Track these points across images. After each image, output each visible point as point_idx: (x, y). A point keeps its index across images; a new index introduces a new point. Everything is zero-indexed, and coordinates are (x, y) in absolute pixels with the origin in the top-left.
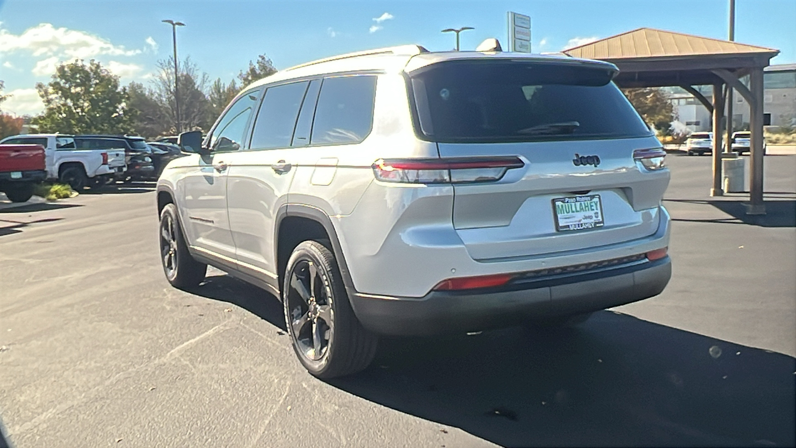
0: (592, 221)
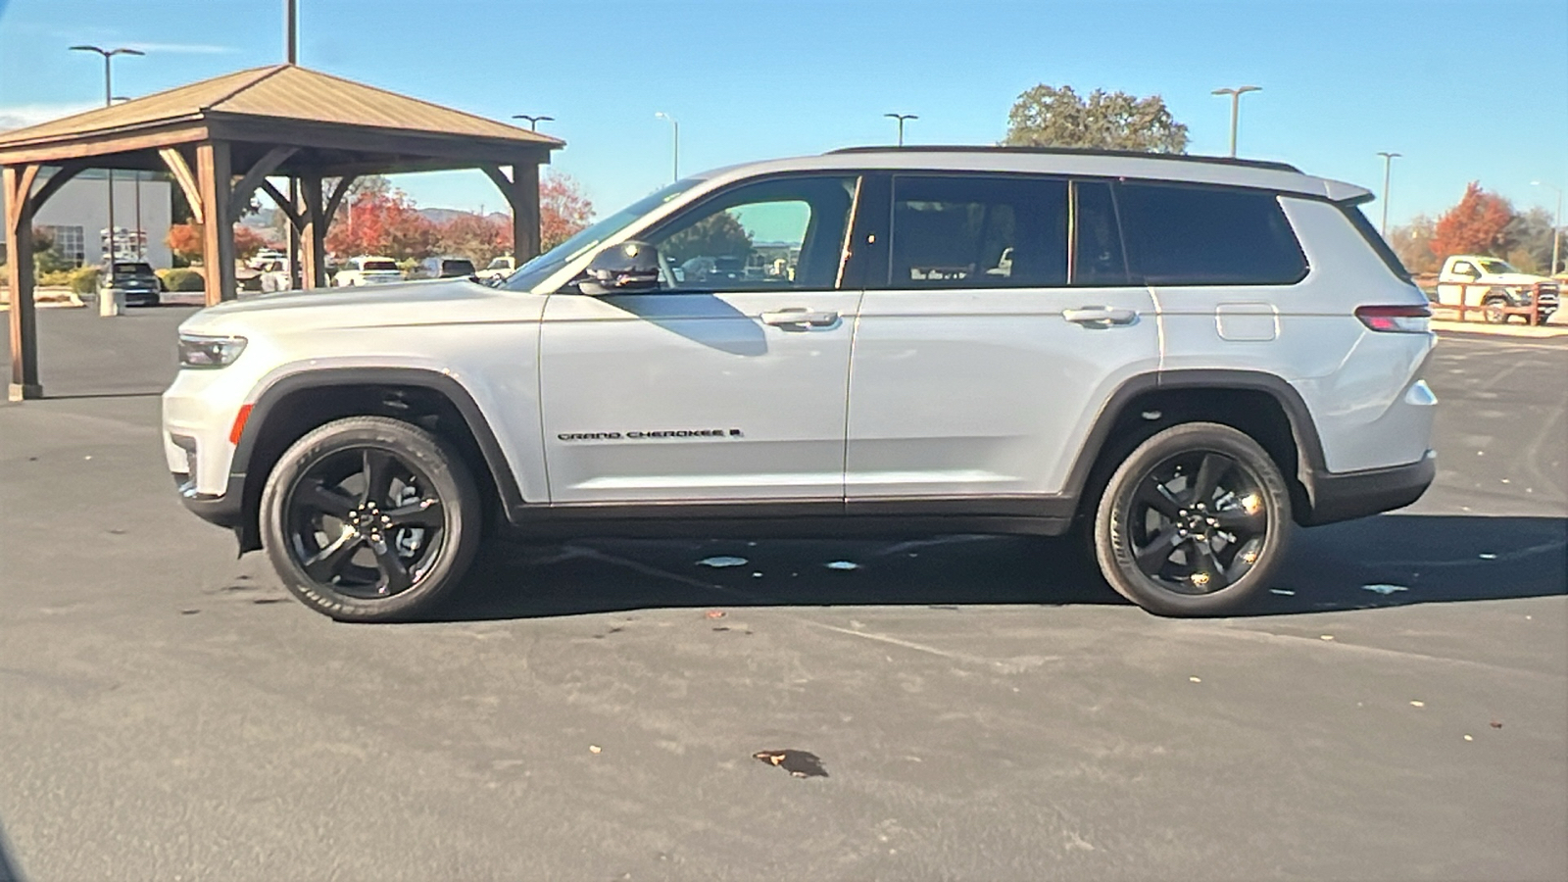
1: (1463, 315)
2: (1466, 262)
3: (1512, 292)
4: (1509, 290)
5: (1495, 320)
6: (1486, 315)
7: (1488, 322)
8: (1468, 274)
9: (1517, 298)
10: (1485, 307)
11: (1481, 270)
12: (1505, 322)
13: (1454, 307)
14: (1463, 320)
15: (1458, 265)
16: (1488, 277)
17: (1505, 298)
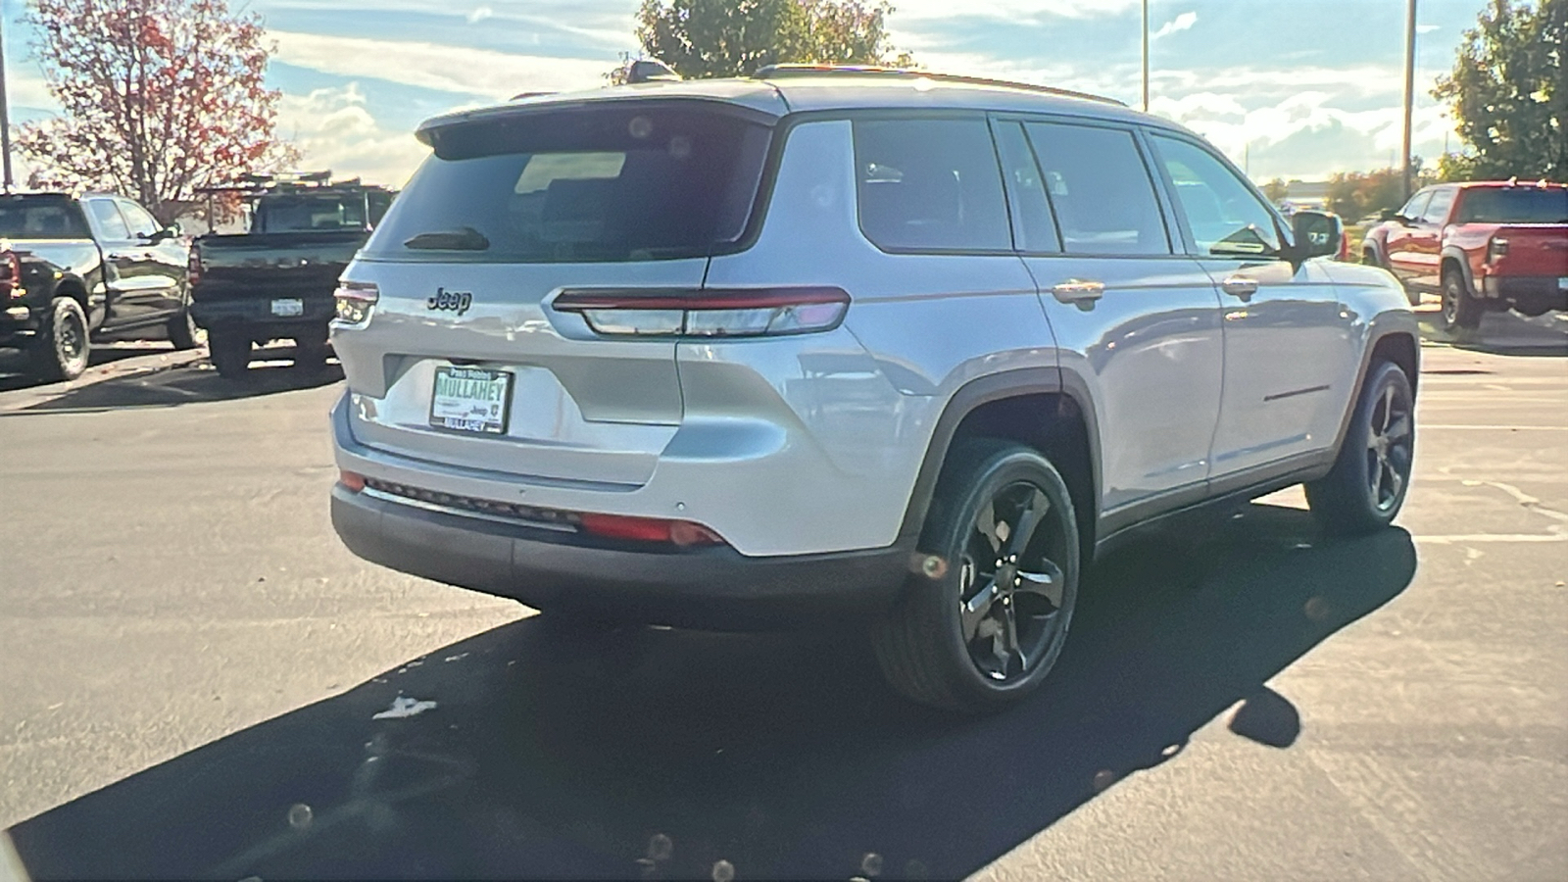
0: (485, 419)
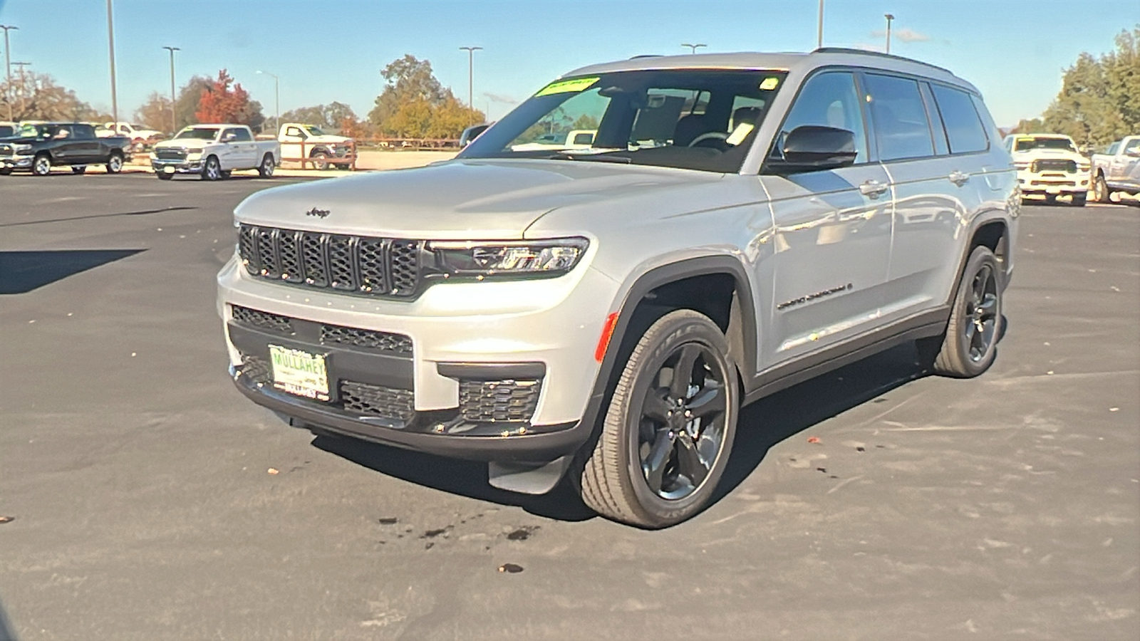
1: (304, 165)
2: (296, 128)
3: (330, 148)
4: (328, 146)
5: (321, 168)
6: (314, 165)
7: (315, 169)
8: (298, 136)
9: (333, 151)
10: (311, 159)
11: (307, 133)
12: (327, 169)
13: (296, 160)
14: (304, 168)
15: (290, 129)
16: (312, 138)
17: (326, 153)
